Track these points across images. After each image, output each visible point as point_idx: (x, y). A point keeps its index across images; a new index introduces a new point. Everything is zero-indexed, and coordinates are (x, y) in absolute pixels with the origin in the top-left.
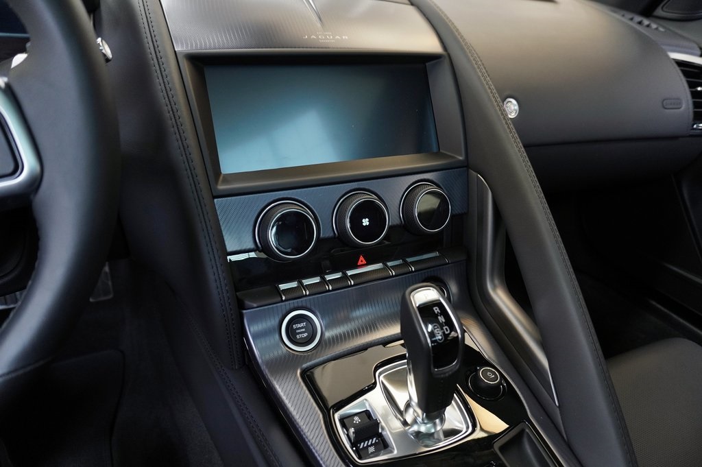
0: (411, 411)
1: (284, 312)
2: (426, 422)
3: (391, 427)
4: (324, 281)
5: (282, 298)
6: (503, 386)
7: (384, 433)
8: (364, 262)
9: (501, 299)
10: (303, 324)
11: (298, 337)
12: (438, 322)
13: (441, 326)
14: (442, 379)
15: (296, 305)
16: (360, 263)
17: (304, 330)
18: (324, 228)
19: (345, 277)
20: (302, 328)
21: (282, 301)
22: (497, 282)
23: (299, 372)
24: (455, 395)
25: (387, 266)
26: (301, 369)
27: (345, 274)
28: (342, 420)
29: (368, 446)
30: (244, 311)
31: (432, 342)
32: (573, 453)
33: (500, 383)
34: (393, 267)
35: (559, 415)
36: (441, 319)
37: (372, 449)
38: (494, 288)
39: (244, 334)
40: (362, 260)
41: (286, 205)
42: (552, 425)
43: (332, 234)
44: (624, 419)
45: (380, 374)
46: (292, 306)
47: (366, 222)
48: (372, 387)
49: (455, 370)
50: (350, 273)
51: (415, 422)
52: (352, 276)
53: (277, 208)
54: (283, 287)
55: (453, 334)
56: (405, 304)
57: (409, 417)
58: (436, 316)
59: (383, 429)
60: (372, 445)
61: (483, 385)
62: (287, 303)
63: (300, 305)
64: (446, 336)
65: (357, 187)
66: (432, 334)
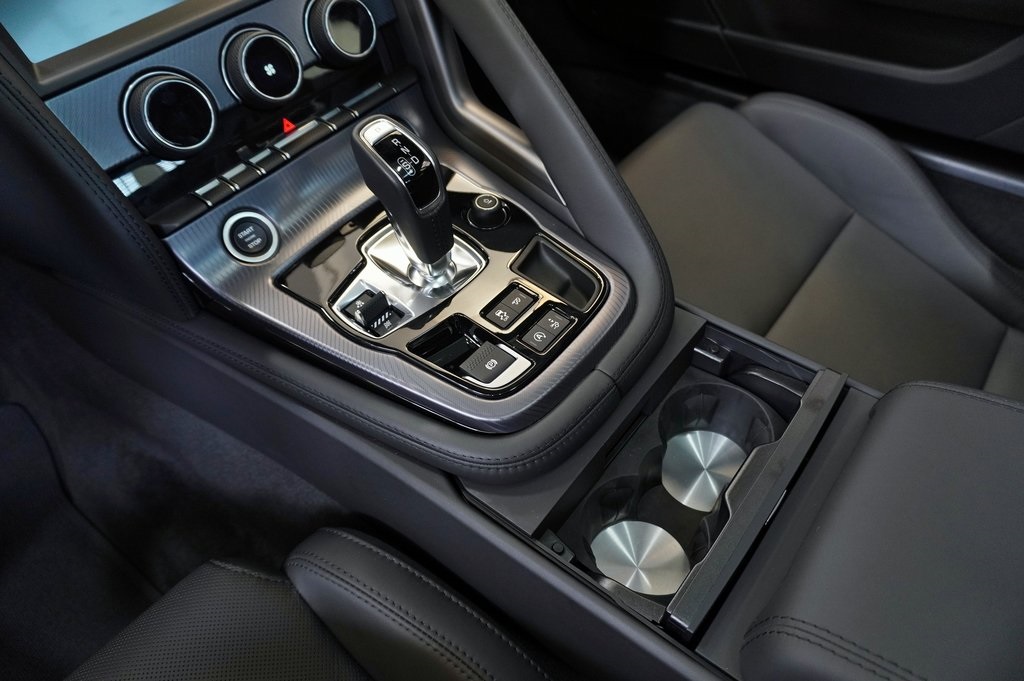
0: (416, 274)
1: (218, 222)
2: (435, 274)
3: (401, 297)
4: (251, 167)
5: (207, 204)
6: (505, 208)
7: (395, 305)
8: (292, 126)
9: (474, 113)
10: (250, 229)
11: (250, 246)
12: (402, 154)
13: (407, 157)
14: (431, 217)
15: (230, 209)
16: (286, 130)
17: (253, 236)
18: (219, 94)
19: (276, 153)
20: (251, 234)
21: (210, 209)
22: (463, 95)
23: (270, 281)
24: (455, 236)
25: (323, 121)
26: (272, 278)
27: (273, 148)
28: (344, 310)
29: (382, 323)
30: (167, 239)
31: (404, 180)
32: (592, 245)
33: (500, 206)
34: (332, 120)
35: (569, 214)
36: (405, 150)
37: (387, 324)
38: (462, 103)
39: (181, 267)
40: (288, 125)
41: (150, 80)
42: (566, 227)
43: (233, 102)
44: (628, 189)
45: (367, 249)
46: (225, 212)
47: (270, 70)
48: (363, 265)
49: (442, 202)
50: (279, 145)
51: (426, 282)
52: (286, 148)
53: (141, 87)
54: (200, 191)
55: (425, 164)
56: (358, 149)
57: (417, 280)
58: (398, 148)
59: (391, 301)
60: (386, 320)
61: (483, 214)
62: (216, 209)
63: (235, 207)
64: (417, 167)
65: (237, 24)
66: (402, 173)
